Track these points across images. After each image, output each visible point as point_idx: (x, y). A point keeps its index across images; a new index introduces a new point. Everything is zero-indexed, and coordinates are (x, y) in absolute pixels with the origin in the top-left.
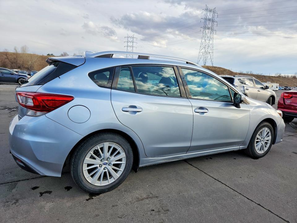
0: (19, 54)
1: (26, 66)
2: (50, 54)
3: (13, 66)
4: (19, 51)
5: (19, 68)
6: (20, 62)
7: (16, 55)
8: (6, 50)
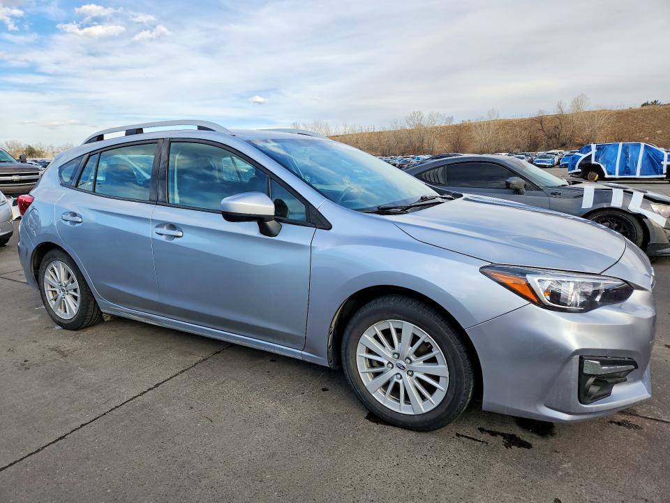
0: (566, 116)
1: (580, 141)
2: (649, 103)
3: (551, 143)
4: (568, 109)
5: (563, 146)
6: (566, 133)
7: (560, 118)
8: (541, 112)
